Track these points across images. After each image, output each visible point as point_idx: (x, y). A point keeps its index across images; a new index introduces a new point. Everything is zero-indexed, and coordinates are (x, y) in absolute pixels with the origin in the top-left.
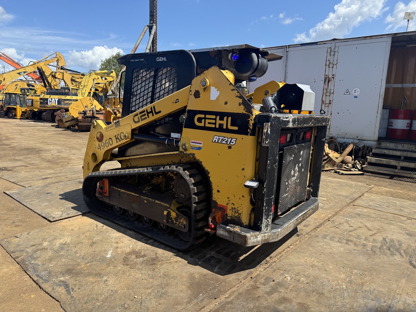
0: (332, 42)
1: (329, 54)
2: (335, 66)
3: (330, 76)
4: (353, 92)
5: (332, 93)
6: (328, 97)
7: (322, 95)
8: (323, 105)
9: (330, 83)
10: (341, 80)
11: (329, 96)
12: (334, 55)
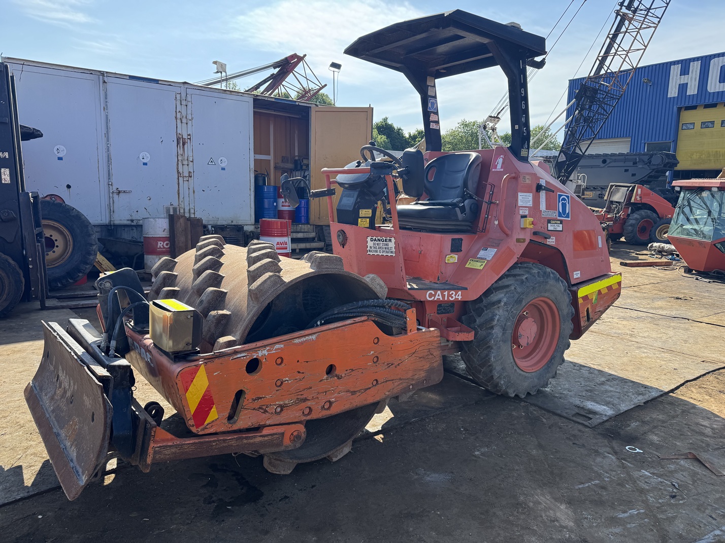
0: (182, 85)
1: (178, 103)
2: (190, 123)
3: (185, 136)
4: (220, 163)
5: (191, 161)
6: (186, 167)
7: (176, 164)
8: (181, 179)
9: (186, 146)
10: (201, 144)
11: (188, 165)
12: (186, 106)
